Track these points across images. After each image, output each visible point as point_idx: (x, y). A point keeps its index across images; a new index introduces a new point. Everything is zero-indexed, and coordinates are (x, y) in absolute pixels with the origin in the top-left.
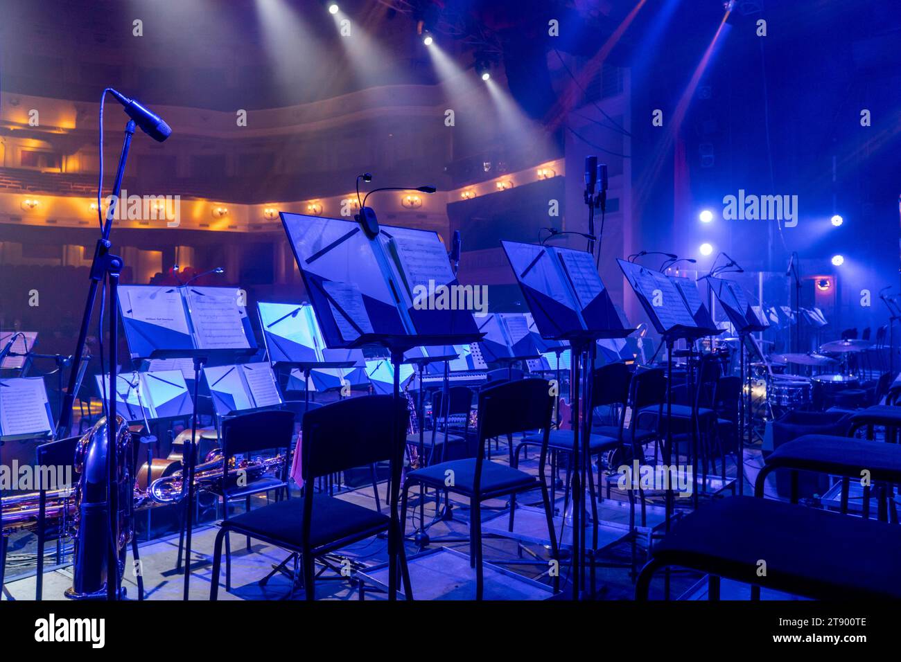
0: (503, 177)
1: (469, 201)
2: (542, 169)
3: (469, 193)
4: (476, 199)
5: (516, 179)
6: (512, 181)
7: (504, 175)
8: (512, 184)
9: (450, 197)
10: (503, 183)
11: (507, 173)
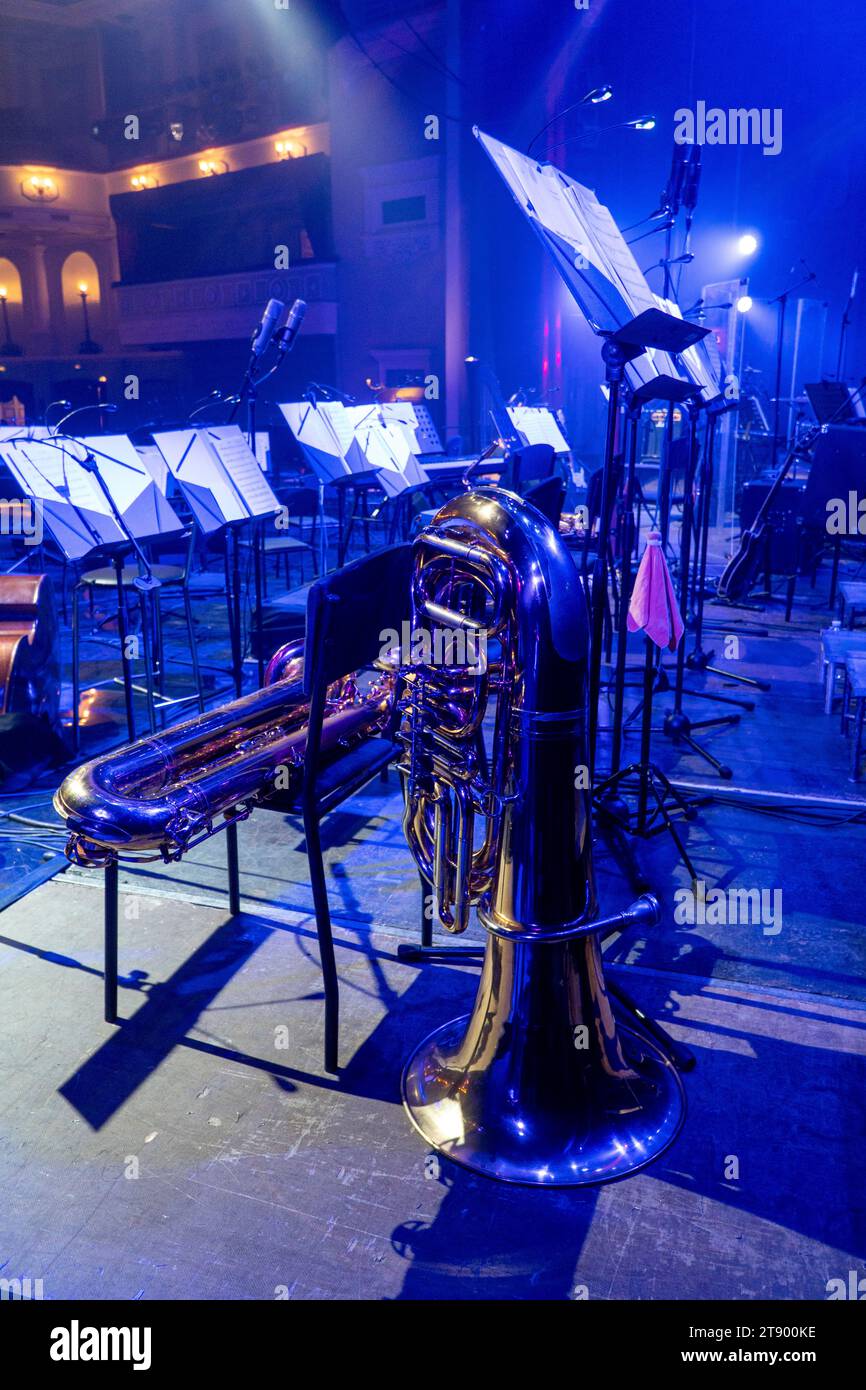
0: (210, 152)
1: (147, 192)
2: (283, 140)
3: (144, 178)
4: (158, 189)
5: (234, 156)
6: (227, 160)
7: (210, 147)
8: (227, 166)
9: (108, 183)
10: (210, 163)
11: (216, 144)
